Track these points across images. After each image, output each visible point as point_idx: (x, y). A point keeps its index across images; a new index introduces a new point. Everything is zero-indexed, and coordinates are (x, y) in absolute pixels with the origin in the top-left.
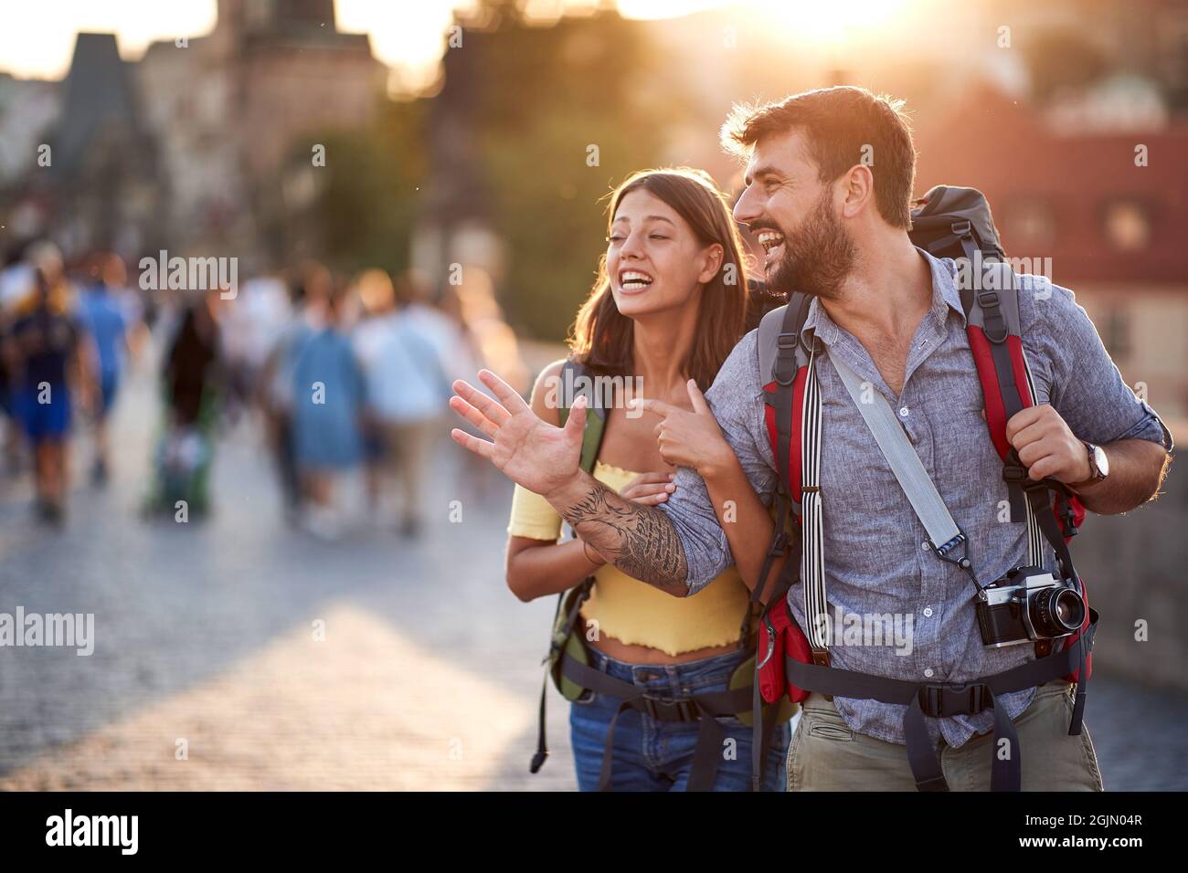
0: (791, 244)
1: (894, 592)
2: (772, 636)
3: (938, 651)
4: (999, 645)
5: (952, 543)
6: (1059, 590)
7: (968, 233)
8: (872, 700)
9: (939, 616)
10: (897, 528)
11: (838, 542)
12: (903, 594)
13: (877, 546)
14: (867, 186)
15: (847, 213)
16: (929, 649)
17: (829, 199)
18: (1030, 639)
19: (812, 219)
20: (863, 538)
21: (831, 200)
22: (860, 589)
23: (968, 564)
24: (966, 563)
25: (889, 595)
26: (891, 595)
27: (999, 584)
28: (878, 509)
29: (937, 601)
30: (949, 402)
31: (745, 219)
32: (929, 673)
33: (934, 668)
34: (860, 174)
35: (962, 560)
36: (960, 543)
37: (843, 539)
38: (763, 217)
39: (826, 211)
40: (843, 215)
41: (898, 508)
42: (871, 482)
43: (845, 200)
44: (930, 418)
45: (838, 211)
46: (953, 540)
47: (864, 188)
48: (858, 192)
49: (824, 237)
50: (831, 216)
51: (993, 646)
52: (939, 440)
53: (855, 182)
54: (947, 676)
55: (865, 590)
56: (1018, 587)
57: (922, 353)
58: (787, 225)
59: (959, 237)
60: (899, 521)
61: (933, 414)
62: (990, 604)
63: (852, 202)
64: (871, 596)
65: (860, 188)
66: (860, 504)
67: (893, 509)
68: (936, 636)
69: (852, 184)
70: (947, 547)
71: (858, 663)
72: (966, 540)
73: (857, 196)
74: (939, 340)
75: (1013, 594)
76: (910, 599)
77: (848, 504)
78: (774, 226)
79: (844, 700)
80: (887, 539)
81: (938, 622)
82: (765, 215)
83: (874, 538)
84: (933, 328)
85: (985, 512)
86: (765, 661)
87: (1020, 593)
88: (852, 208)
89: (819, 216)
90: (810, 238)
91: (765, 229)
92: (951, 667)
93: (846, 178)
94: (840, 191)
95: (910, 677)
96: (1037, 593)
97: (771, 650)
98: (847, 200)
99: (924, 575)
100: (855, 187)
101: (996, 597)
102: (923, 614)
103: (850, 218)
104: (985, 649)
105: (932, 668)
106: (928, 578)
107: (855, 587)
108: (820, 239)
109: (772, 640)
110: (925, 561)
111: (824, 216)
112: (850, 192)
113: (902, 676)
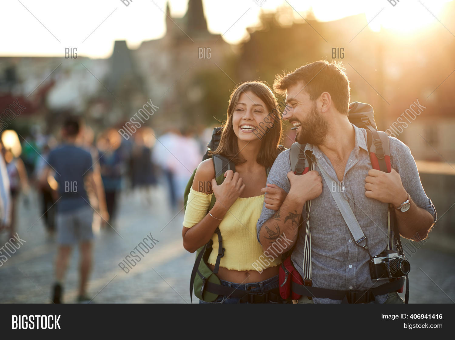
0: (304, 126)
1: (338, 258)
2: (287, 274)
3: (355, 280)
4: (378, 279)
5: (361, 240)
6: (401, 259)
7: (367, 122)
8: (328, 298)
9: (355, 268)
10: (340, 233)
11: (316, 237)
12: (341, 259)
13: (331, 239)
14: (329, 100)
15: (323, 111)
16: (352, 279)
17: (315, 107)
18: (389, 278)
19: (310, 115)
20: (326, 236)
21: (316, 107)
22: (324, 256)
23: (367, 248)
24: (366, 248)
25: (336, 259)
26: (337, 259)
27: (378, 256)
28: (333, 225)
29: (354, 262)
30: (360, 186)
31: (286, 119)
32: (351, 288)
33: (353, 286)
34: (326, 95)
35: (365, 246)
36: (364, 239)
37: (318, 236)
38: (293, 117)
39: (315, 111)
40: (322, 112)
41: (340, 226)
42: (331, 215)
43: (321, 106)
44: (352, 192)
45: (319, 111)
46: (362, 238)
47: (328, 100)
48: (326, 102)
49: (315, 122)
50: (317, 114)
51: (375, 280)
52: (356, 201)
53: (324, 99)
54: (358, 288)
55: (326, 257)
56: (385, 258)
57: (350, 165)
58: (301, 119)
59: (365, 123)
60: (341, 231)
61: (354, 191)
62: (375, 263)
63: (324, 107)
64: (328, 259)
65: (326, 100)
66: (326, 223)
67: (338, 226)
68: (355, 274)
69: (323, 99)
70: (359, 241)
71: (323, 284)
72: (366, 239)
73: (326, 104)
74: (356, 161)
75: (383, 260)
76: (344, 262)
77: (321, 223)
78: (297, 120)
79: (317, 299)
80: (335, 237)
81: (355, 270)
82: (293, 116)
83: (330, 236)
84: (354, 156)
85: (373, 229)
86: (284, 283)
87: (387, 260)
88: (324, 109)
89: (312, 114)
90: (310, 122)
91: (294, 121)
92: (360, 286)
93: (321, 98)
94: (319, 103)
95: (343, 289)
96: (392, 260)
97: (286, 280)
98: (323, 106)
99: (350, 252)
100: (325, 101)
101: (377, 261)
102: (348, 267)
103: (324, 113)
104: (372, 281)
105: (352, 286)
106: (351, 253)
107: (322, 255)
108: (314, 123)
109: (287, 276)
110: (350, 247)
111: (314, 113)
112: (323, 103)
113: (340, 289)
